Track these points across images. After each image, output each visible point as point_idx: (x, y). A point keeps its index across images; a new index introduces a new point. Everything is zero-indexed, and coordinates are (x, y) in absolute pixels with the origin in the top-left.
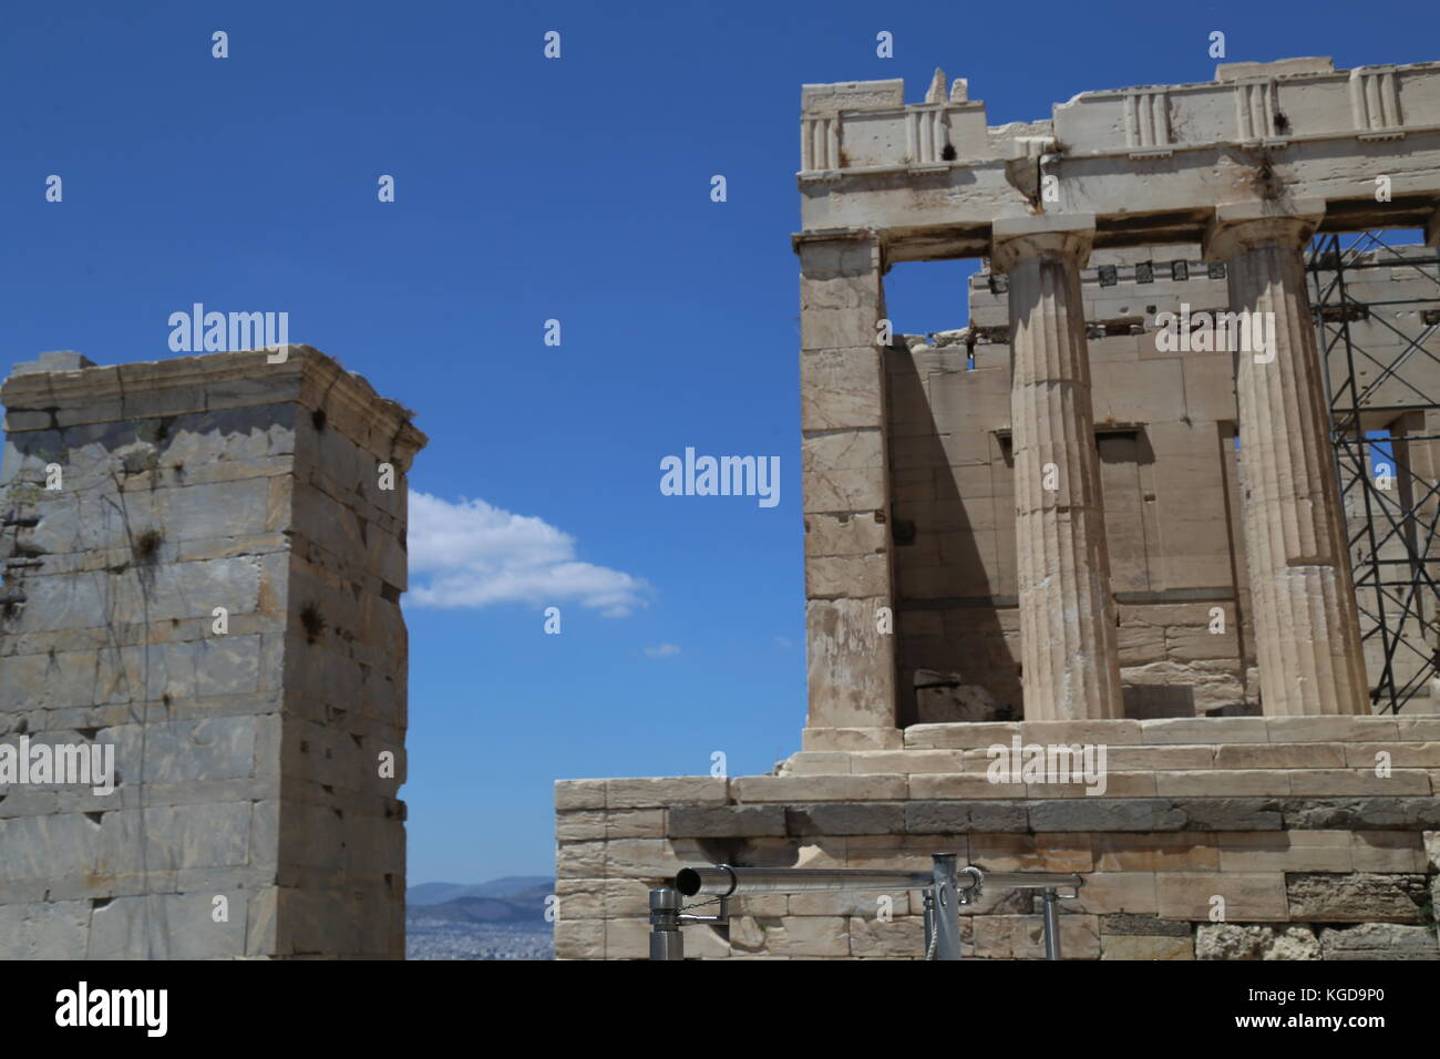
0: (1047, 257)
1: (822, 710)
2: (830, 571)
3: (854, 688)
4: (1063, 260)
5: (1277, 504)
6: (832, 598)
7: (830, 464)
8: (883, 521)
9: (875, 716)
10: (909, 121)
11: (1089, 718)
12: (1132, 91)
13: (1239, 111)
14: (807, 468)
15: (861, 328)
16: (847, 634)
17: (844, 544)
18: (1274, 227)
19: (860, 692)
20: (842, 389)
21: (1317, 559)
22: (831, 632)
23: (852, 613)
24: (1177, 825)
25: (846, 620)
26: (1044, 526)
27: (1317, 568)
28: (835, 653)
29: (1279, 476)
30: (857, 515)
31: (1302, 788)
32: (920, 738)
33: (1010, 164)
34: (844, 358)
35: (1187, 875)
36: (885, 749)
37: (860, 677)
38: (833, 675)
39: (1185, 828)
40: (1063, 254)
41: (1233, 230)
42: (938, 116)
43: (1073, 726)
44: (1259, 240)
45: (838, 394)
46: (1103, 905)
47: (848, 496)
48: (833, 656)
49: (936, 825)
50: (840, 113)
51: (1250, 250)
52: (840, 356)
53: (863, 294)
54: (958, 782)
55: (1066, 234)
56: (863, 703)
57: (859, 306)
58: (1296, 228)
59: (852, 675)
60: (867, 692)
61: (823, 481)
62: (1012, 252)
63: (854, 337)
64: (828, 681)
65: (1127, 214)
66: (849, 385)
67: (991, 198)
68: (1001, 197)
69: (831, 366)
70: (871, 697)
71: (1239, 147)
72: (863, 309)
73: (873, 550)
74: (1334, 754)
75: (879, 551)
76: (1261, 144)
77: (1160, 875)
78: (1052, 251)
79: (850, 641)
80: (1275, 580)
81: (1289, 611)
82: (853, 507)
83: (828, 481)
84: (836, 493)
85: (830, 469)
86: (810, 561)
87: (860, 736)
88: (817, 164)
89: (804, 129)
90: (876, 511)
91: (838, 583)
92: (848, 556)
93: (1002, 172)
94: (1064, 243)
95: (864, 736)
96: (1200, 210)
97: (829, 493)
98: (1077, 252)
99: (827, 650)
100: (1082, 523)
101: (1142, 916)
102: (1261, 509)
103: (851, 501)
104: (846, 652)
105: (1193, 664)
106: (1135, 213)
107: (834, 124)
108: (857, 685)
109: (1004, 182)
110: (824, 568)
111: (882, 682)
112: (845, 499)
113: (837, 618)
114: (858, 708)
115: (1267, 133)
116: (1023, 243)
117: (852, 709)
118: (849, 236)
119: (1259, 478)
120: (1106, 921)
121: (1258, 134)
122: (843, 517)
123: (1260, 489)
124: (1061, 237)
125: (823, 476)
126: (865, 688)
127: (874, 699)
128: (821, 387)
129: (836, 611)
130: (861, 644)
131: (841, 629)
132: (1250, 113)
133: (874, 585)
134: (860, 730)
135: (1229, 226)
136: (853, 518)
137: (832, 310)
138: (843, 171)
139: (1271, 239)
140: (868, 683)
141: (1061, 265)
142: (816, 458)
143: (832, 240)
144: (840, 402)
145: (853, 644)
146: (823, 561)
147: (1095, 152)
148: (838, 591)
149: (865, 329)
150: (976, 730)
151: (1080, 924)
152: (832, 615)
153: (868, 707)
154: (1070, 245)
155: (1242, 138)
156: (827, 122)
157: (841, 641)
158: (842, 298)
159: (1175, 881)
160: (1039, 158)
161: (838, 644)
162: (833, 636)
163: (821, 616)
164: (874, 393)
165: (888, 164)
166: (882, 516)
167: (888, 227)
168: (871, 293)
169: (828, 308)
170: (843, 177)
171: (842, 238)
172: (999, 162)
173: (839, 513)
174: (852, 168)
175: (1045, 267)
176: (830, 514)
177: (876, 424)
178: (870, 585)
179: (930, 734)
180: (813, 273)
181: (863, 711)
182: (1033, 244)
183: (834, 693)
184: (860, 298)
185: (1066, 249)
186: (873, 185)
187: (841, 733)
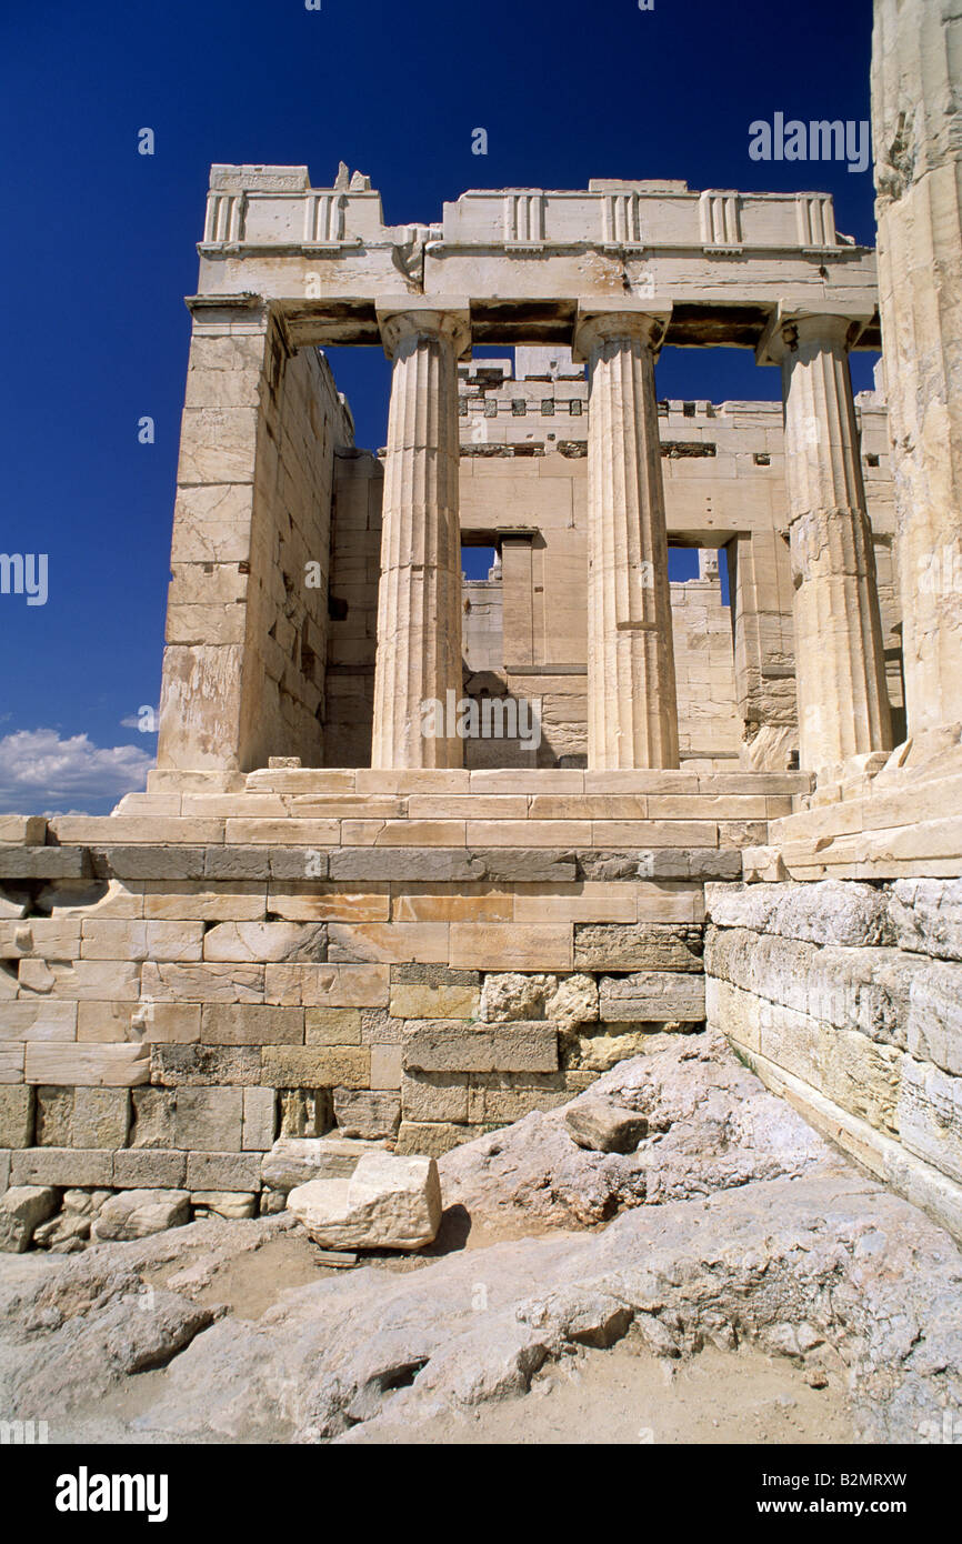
0: (425, 336)
1: (170, 753)
2: (191, 620)
3: (203, 732)
4: (439, 339)
5: (613, 571)
6: (189, 644)
7: (201, 518)
8: (248, 572)
9: (221, 759)
10: (309, 203)
11: (424, 766)
12: (513, 192)
13: (604, 218)
14: (178, 520)
15: (243, 390)
16: (201, 679)
17: (206, 595)
18: (626, 321)
19: (207, 736)
20: (220, 445)
21: (644, 624)
22: (186, 677)
23: (209, 659)
24: (475, 876)
25: (201, 666)
26: (399, 583)
27: (643, 632)
28: (188, 698)
29: (616, 546)
30: (221, 566)
31: (603, 839)
32: (259, 783)
33: (398, 250)
34: (225, 416)
35: (480, 925)
36: (226, 792)
37: (209, 722)
38: (184, 718)
39: (483, 879)
40: (440, 333)
41: (593, 323)
42: (335, 202)
43: (406, 774)
44: (615, 334)
45: (216, 450)
46: (396, 955)
47: (215, 548)
48: (186, 700)
49: (235, 872)
50: (245, 192)
51: (607, 343)
52: (221, 414)
53: (249, 358)
54: (274, 827)
55: (443, 313)
56: (210, 747)
57: (244, 369)
58: (648, 324)
59: (203, 719)
60: (215, 736)
61: (193, 532)
62: (394, 330)
63: (236, 398)
64: (178, 725)
65: (500, 301)
66: (227, 442)
67: (376, 277)
68: (386, 277)
69: (212, 424)
70: (219, 742)
71: (603, 247)
72: (247, 372)
73: (234, 600)
74: (638, 805)
76: (621, 245)
77: (453, 925)
78: (429, 331)
79: (204, 687)
80: (605, 642)
81: (615, 672)
82: (218, 559)
83: (198, 532)
84: (204, 545)
85: (201, 521)
86: (172, 608)
87: (203, 778)
88: (218, 238)
89: (210, 203)
90: (240, 562)
91: (196, 630)
92: (210, 605)
93: (388, 255)
94: (441, 322)
95: (207, 779)
96: (564, 303)
97: (198, 544)
98: (454, 333)
99: (181, 695)
100: (434, 582)
101: (433, 966)
102: (600, 576)
103: (218, 553)
104: (199, 697)
105: (562, 726)
106: (508, 300)
107: (238, 201)
108: (206, 729)
109: (390, 264)
110: (185, 616)
111: (231, 727)
112: (212, 550)
113: (193, 664)
114: (205, 751)
115: (627, 238)
116: (403, 321)
117: (200, 752)
118: (240, 303)
119: (599, 550)
120: (398, 970)
121: (619, 238)
122: (208, 567)
123: (600, 559)
124: (438, 316)
125: (193, 527)
126: (214, 732)
127: (222, 743)
128: (200, 442)
129: (193, 657)
130: (213, 690)
131: (195, 674)
132: (614, 220)
133: (230, 633)
134: (205, 772)
135: (589, 318)
136: (217, 569)
137: (219, 372)
138: (241, 243)
139: (625, 334)
140: (217, 727)
141: (438, 343)
142: (188, 510)
143: (224, 307)
144: (216, 457)
145: (206, 690)
146: (183, 609)
147: (475, 242)
148: (197, 639)
149: (247, 390)
150: (314, 776)
151: (371, 973)
152: (189, 660)
153: (214, 752)
154: (447, 327)
155: (605, 240)
156: (232, 199)
157: (195, 686)
158: (228, 361)
159: (468, 932)
160: (424, 245)
161: (191, 689)
162: (187, 681)
163: (178, 663)
164: (250, 451)
165: (285, 240)
166: (245, 568)
167: (279, 297)
168: (257, 358)
169: (214, 369)
170: (241, 248)
171: (233, 304)
172: (390, 245)
173: (205, 563)
174: (250, 241)
175: (422, 344)
176: (197, 563)
177: (248, 479)
178: (227, 633)
179: (269, 778)
180: (203, 337)
181: (210, 755)
182: (412, 321)
183: (184, 736)
184: (246, 362)
185: (444, 329)
186: (269, 259)
187: (185, 775)
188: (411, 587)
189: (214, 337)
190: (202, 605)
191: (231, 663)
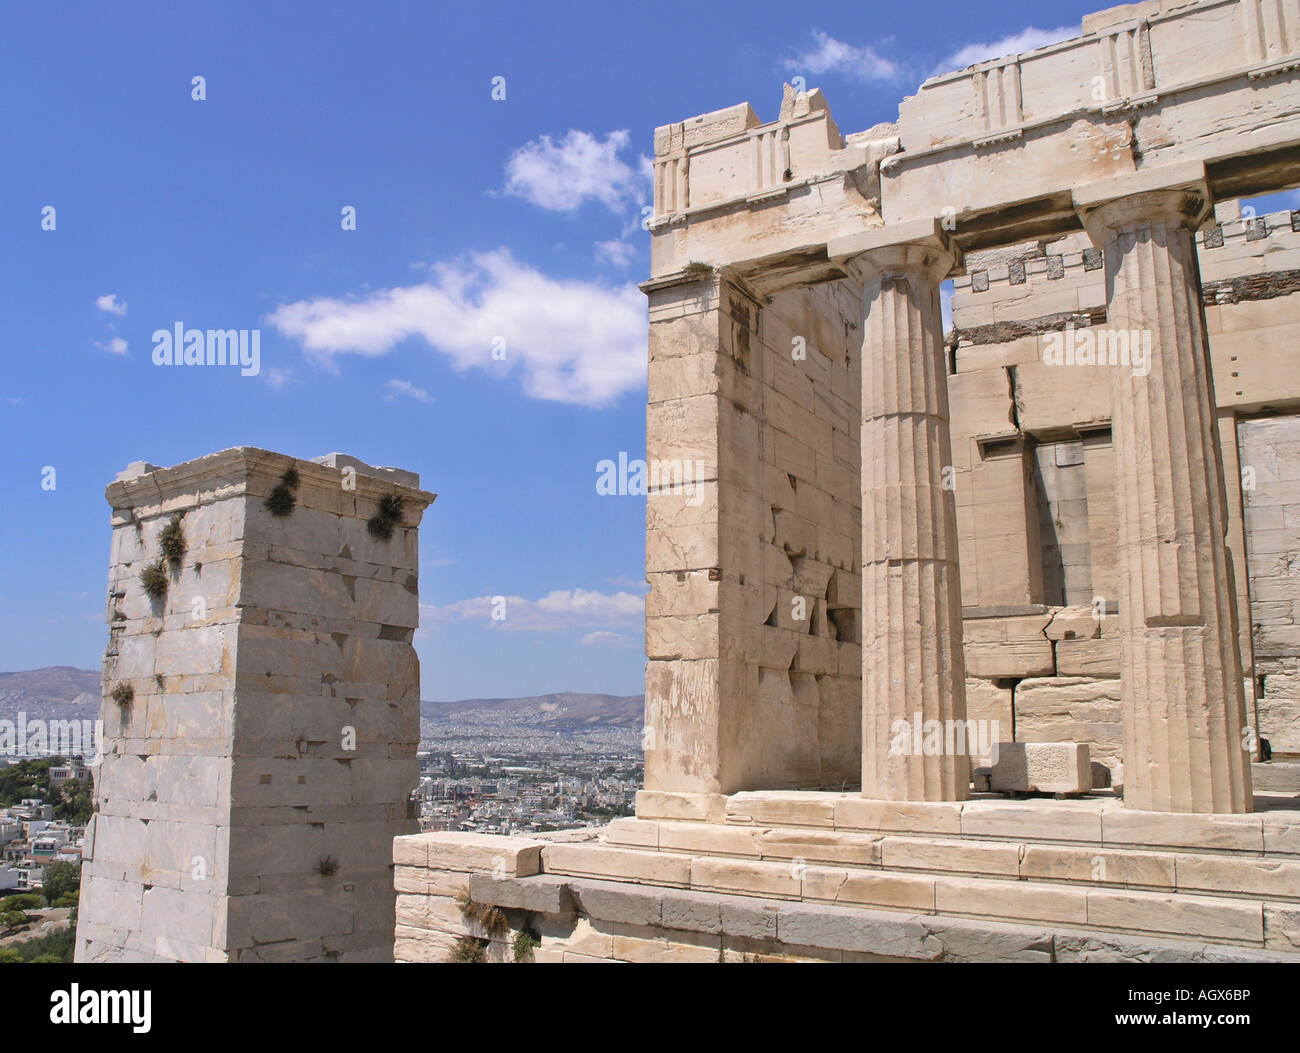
0: (890, 274)
1: (655, 773)
2: (668, 634)
3: (684, 752)
4: (906, 274)
5: (1139, 548)
6: (668, 660)
7: (670, 521)
8: (719, 578)
9: (702, 782)
10: (751, 145)
13: (1102, 68)
14: (650, 526)
15: (701, 376)
16: (680, 696)
17: (680, 606)
18: (1142, 205)
19: (689, 757)
20: (683, 441)
21: (1182, 617)
22: (666, 694)
23: (686, 676)
25: (679, 683)
27: (1199, 629)
28: (669, 716)
29: (1141, 514)
30: (692, 573)
32: (738, 809)
33: (850, 174)
34: (685, 408)
36: (706, 819)
37: (689, 742)
38: (666, 738)
40: (907, 267)
41: (1097, 214)
42: (777, 135)
43: (889, 808)
44: (1129, 223)
45: (679, 446)
47: (685, 554)
48: (667, 719)
50: (688, 149)
51: (1119, 235)
52: (682, 406)
53: (704, 339)
55: (905, 246)
56: (691, 769)
57: (700, 352)
58: (1173, 203)
59: (683, 738)
60: (696, 756)
61: (664, 539)
63: (695, 386)
64: (662, 743)
65: (974, 212)
66: (689, 437)
67: (828, 216)
68: (839, 214)
69: (674, 418)
70: (699, 763)
71: (1100, 110)
72: (703, 355)
73: (707, 611)
75: (711, 611)
76: (1127, 101)
78: (890, 268)
79: (683, 705)
80: (1134, 642)
82: (689, 566)
83: (668, 538)
84: (674, 551)
85: (670, 526)
86: (650, 621)
87: (686, 804)
88: (666, 209)
89: (655, 173)
90: (711, 569)
91: (674, 644)
92: (684, 617)
93: (841, 184)
94: (906, 254)
95: (688, 803)
96: (1058, 196)
97: (669, 551)
98: (926, 262)
99: (662, 712)
100: (914, 581)
103: (688, 560)
104: (678, 715)
106: (985, 209)
107: (682, 163)
108: (687, 748)
109: (842, 196)
110: (662, 629)
111: (709, 746)
112: (683, 557)
113: (672, 680)
114: (687, 772)
115: (1135, 88)
116: (862, 261)
117: (682, 774)
118: (690, 279)
121: (1124, 92)
122: (680, 575)
123: (1124, 530)
124: (900, 250)
125: (663, 533)
126: (694, 752)
127: (702, 765)
128: (664, 440)
129: (672, 672)
130: (692, 708)
131: (674, 691)
132: (1115, 67)
133: (705, 646)
134: (687, 795)
135: (1090, 210)
136: (689, 576)
137: (676, 359)
138: (688, 209)
139: (1142, 220)
140: (697, 747)
141: (906, 280)
142: (659, 514)
143: (676, 287)
144: (681, 454)
146: (661, 621)
147: (937, 146)
148: (674, 653)
149: (706, 375)
152: (668, 675)
153: (696, 773)
154: (914, 257)
155: (1104, 101)
156: (676, 161)
157: (675, 704)
158: (684, 345)
160: (878, 163)
161: (672, 706)
162: (667, 698)
163: (658, 679)
164: (711, 444)
165: (731, 196)
166: (717, 574)
167: (729, 263)
168: (712, 337)
169: (672, 357)
170: (687, 216)
171: (683, 281)
172: (838, 173)
173: (677, 572)
174: (695, 206)
175: (886, 285)
176: (669, 572)
177: (712, 476)
178: (700, 646)
179: (748, 805)
180: (659, 322)
181: (691, 778)
182: (872, 262)
183: (667, 756)
184: (702, 343)
185: (910, 261)
186: (716, 220)
187: (669, 798)
188: (889, 586)
189: (670, 321)
190: (677, 617)
191: (707, 680)
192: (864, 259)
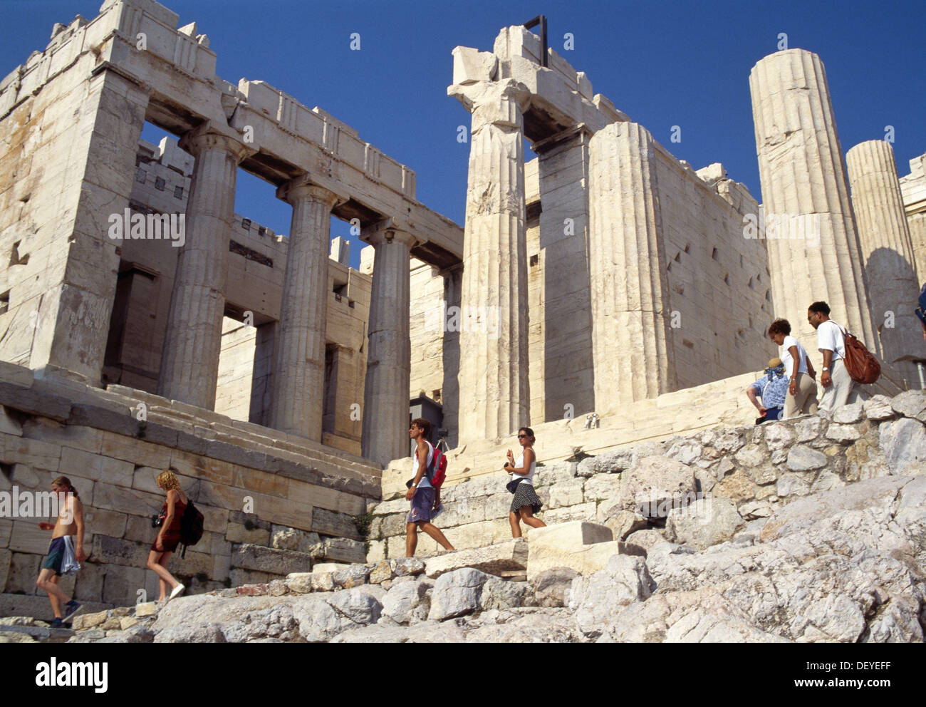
0: (230, 154)
1: (58, 356)
2: (83, 273)
3: (82, 349)
6: (80, 288)
7: (96, 207)
8: (121, 255)
9: (92, 369)
10: (179, 40)
12: (285, 94)
15: (130, 137)
16: (85, 313)
17: (94, 259)
19: (85, 352)
20: (112, 166)
21: (319, 363)
22: (75, 309)
23: (91, 302)
25: (86, 305)
26: (202, 296)
27: (317, 367)
28: (75, 323)
30: (105, 245)
33: (224, 95)
34: (117, 149)
37: (87, 343)
38: (71, 336)
40: (237, 156)
41: (311, 187)
42: (194, 47)
44: (319, 199)
45: (110, 168)
48: (73, 324)
50: (144, 11)
52: (115, 146)
53: (135, 120)
55: (243, 146)
56: (86, 360)
58: (334, 200)
59: (83, 340)
60: (90, 353)
61: (90, 215)
64: (66, 339)
66: (117, 166)
67: (211, 107)
68: (216, 109)
69: (109, 150)
70: (92, 358)
71: (322, 150)
72: (133, 129)
73: (111, 270)
75: (114, 272)
78: (233, 152)
79: (86, 319)
80: (297, 367)
81: (302, 385)
82: (104, 239)
85: (96, 210)
86: (71, 260)
88: (125, 30)
90: (117, 247)
91: (85, 281)
92: (95, 267)
93: (220, 97)
94: (241, 150)
97: (92, 224)
99: (70, 321)
103: (104, 235)
104: (82, 324)
107: (139, 15)
108: (84, 348)
109: (219, 103)
110: (79, 269)
111: (100, 350)
112: (101, 232)
113: (81, 302)
114: (82, 361)
115: (333, 150)
116: (222, 139)
117: (79, 361)
118: (135, 81)
119: (298, 315)
120: (233, 514)
121: (329, 147)
122: (98, 242)
123: (298, 320)
124: (241, 147)
125: (90, 212)
126: (89, 351)
127: (93, 360)
128: (100, 159)
129: (81, 297)
130: (92, 323)
131: (82, 309)
132: (328, 137)
133: (107, 290)
134: (81, 374)
135: (310, 184)
136: (102, 245)
137: (115, 119)
139: (325, 201)
140: (91, 349)
142: (88, 199)
143: (125, 78)
144: (110, 173)
146: (78, 263)
148: (85, 286)
149: (132, 141)
152: (78, 299)
153: (88, 364)
155: (324, 145)
157: (80, 317)
158: (122, 115)
160: (239, 100)
161: (78, 318)
162: (76, 312)
163: (71, 297)
164: (130, 179)
165: (162, 55)
166: (119, 251)
168: (140, 122)
169: (114, 116)
172: (221, 90)
173: (95, 239)
176: (90, 236)
177: (127, 196)
178: (104, 289)
180: (110, 90)
181: (85, 365)
182: (227, 142)
183: (69, 348)
184: (132, 121)
185: (240, 155)
186: (154, 62)
187: (70, 373)
188: (209, 300)
189: (116, 93)
190: (91, 265)
191: (104, 310)
192: (224, 139)
